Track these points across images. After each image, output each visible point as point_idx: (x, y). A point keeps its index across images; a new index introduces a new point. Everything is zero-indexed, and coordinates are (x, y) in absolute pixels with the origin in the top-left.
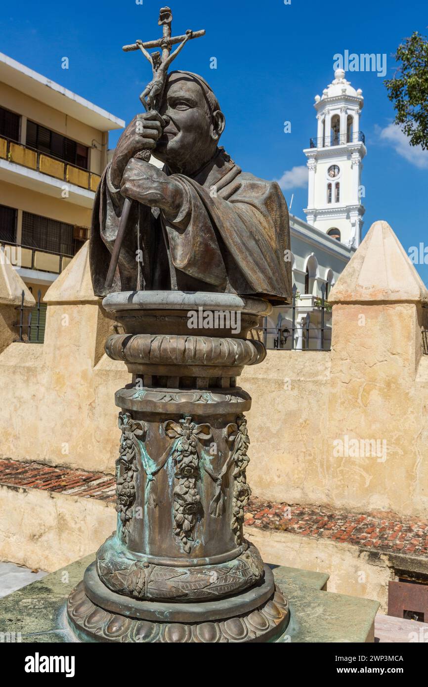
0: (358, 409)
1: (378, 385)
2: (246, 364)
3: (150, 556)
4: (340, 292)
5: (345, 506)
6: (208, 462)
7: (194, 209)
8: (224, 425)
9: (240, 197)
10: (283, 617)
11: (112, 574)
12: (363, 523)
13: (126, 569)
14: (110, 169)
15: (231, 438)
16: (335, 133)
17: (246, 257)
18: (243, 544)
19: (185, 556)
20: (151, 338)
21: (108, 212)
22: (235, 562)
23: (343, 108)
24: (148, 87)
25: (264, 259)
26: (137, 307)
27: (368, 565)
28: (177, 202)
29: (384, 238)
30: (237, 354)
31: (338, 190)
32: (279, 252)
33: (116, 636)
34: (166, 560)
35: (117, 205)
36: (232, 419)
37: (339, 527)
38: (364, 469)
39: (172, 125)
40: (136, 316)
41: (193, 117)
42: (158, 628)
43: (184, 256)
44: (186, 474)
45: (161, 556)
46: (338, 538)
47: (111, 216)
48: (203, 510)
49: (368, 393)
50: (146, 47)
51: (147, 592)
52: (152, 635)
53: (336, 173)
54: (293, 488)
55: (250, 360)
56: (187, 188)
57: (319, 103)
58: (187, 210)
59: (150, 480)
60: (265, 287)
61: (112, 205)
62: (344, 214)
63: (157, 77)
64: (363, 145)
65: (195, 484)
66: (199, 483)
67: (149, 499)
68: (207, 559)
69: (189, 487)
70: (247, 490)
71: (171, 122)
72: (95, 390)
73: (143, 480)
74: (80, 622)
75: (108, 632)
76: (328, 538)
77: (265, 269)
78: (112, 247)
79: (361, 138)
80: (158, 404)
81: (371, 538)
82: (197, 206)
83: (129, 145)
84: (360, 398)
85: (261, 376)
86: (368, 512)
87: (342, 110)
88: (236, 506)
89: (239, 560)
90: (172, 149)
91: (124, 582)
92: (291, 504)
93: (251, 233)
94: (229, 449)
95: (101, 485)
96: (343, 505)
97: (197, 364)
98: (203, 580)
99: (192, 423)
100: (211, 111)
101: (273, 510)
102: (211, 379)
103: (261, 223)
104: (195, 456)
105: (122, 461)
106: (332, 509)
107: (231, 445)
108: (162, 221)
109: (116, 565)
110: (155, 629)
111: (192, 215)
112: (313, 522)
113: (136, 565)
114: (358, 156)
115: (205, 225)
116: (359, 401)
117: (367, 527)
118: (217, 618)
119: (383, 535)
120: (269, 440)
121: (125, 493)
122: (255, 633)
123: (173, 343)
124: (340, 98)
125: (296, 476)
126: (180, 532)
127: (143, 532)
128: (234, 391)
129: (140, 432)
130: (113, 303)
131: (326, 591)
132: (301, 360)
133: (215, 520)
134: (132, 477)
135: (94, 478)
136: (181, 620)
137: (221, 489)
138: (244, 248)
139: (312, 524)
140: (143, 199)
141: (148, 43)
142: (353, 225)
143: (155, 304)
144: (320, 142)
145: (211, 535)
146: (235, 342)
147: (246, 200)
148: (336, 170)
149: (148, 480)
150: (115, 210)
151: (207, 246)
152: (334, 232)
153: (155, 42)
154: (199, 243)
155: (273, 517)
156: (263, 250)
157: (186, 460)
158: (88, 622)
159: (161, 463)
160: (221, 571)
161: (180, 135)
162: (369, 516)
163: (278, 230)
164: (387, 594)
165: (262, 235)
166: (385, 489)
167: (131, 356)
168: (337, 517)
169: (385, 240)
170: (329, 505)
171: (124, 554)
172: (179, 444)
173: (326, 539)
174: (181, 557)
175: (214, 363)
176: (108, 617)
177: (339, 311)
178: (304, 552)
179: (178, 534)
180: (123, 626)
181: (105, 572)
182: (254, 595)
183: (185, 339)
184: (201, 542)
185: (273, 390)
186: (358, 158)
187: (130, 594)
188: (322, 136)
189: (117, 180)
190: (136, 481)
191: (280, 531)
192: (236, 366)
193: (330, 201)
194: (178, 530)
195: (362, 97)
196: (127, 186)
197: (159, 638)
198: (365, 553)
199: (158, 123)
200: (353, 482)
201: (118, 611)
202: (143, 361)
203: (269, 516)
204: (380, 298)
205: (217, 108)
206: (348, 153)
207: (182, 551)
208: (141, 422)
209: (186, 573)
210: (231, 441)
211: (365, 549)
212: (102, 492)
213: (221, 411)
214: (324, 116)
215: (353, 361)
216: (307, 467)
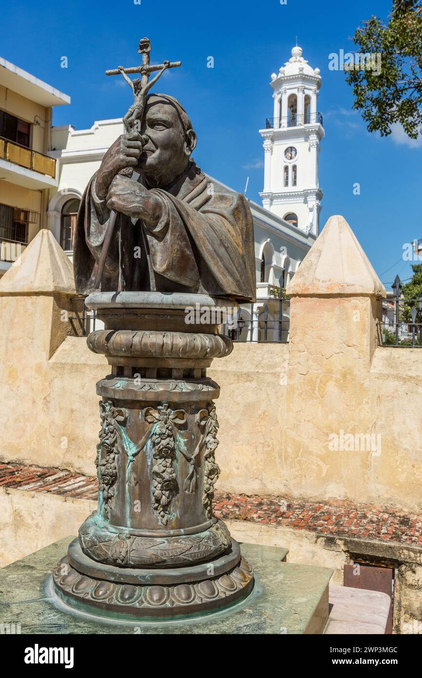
0: (315, 400)
1: (334, 376)
2: (215, 357)
3: (131, 529)
4: (298, 285)
5: (303, 496)
6: (182, 444)
7: (172, 220)
8: (196, 411)
9: (211, 208)
10: (249, 581)
11: (96, 545)
12: (320, 512)
13: (109, 541)
14: (95, 182)
15: (203, 423)
16: (292, 113)
17: (217, 263)
18: (213, 518)
19: (162, 528)
20: (132, 334)
21: (92, 220)
22: (207, 533)
23: (300, 88)
24: (130, 110)
25: (232, 264)
26: (120, 306)
27: (324, 550)
28: (157, 214)
29: (340, 232)
30: (208, 348)
31: (295, 173)
32: (245, 257)
33: (103, 599)
34: (145, 531)
35: (101, 214)
36: (204, 405)
37: (297, 515)
38: (321, 459)
39: (150, 144)
40: (118, 314)
41: (169, 136)
42: (140, 590)
43: (163, 261)
44: (163, 455)
45: (141, 529)
46: (296, 525)
47: (95, 223)
48: (178, 486)
49: (325, 384)
50: (126, 72)
51: (129, 560)
52: (135, 597)
53: (293, 155)
54: (252, 479)
55: (220, 353)
56: (165, 202)
57: (276, 81)
58: (166, 221)
59: (131, 461)
60: (234, 289)
61: (95, 213)
62: (301, 199)
63: (138, 102)
64: (321, 126)
65: (171, 464)
66: (175, 462)
67: (129, 478)
68: (182, 530)
69: (166, 467)
70: (217, 469)
71: (150, 141)
72: (50, 384)
73: (124, 461)
74: (68, 589)
75: (95, 595)
76: (287, 525)
77: (234, 273)
78: (96, 252)
79: (319, 119)
80: (139, 393)
81: (327, 525)
82: (175, 218)
83: (114, 163)
84: (317, 389)
85: (220, 369)
86: (325, 501)
87: (300, 90)
88: (207, 483)
89: (210, 531)
90: (151, 166)
91: (108, 552)
92: (249, 495)
93: (221, 240)
94: (201, 432)
95: (58, 480)
96: (301, 495)
97: (173, 356)
98: (179, 548)
99: (169, 410)
100: (185, 130)
101: (232, 501)
102: (185, 370)
103: (229, 232)
104: (172, 439)
105: (105, 444)
106: (290, 498)
107: (203, 429)
108: (143, 230)
109: (99, 538)
110: (137, 591)
111: (170, 226)
112: (271, 511)
113: (119, 537)
114: (316, 138)
115: (181, 234)
116: (316, 392)
117: (324, 515)
118: (192, 581)
119: (339, 521)
120: (227, 433)
121: (108, 473)
122: (225, 593)
123: (153, 338)
124: (297, 76)
125: (255, 467)
126: (158, 507)
127: (124, 508)
128: (205, 381)
129: (121, 418)
130: (96, 302)
131: (286, 561)
132: (259, 352)
133: (189, 495)
134: (114, 459)
135: (49, 474)
136: (160, 583)
137: (194, 468)
138: (215, 254)
139: (271, 513)
140: (127, 211)
141: (129, 69)
142: (311, 210)
143: (136, 303)
144: (276, 122)
145: (185, 510)
146: (207, 338)
147: (216, 210)
148: (293, 152)
149: (129, 461)
150: (98, 218)
151: (183, 252)
152: (291, 217)
153: (135, 69)
154: (176, 250)
155: (233, 508)
156: (232, 256)
157: (164, 442)
158: (76, 589)
159: (140, 445)
160: (194, 540)
161: (158, 152)
162: (326, 504)
163: (244, 237)
164: (343, 577)
165: (230, 242)
166: (341, 478)
167: (114, 350)
168: (295, 507)
169: (341, 235)
170: (287, 495)
171: (107, 528)
172: (157, 428)
173: (284, 526)
174: (159, 529)
175: (188, 356)
176: (93, 583)
177: (297, 304)
178: (263, 540)
179: (156, 509)
180: (108, 590)
181: (90, 544)
182: (223, 562)
183: (163, 334)
184: (177, 515)
185: (232, 382)
186: (315, 140)
187: (114, 563)
188: (279, 116)
189: (101, 192)
190: (118, 462)
191: (240, 520)
192: (207, 359)
193: (286, 184)
194: (156, 505)
195: (320, 77)
196: (113, 200)
197: (142, 599)
198: (321, 538)
199: (139, 143)
200: (310, 472)
201: (103, 577)
202: (124, 355)
203: (228, 506)
204: (336, 291)
205: (190, 127)
206: (305, 135)
207: (160, 523)
208: (123, 409)
209: (164, 542)
210: (202, 426)
211: (322, 535)
212: (59, 487)
213: (194, 398)
214: (281, 94)
215: (310, 353)
216: (266, 458)
